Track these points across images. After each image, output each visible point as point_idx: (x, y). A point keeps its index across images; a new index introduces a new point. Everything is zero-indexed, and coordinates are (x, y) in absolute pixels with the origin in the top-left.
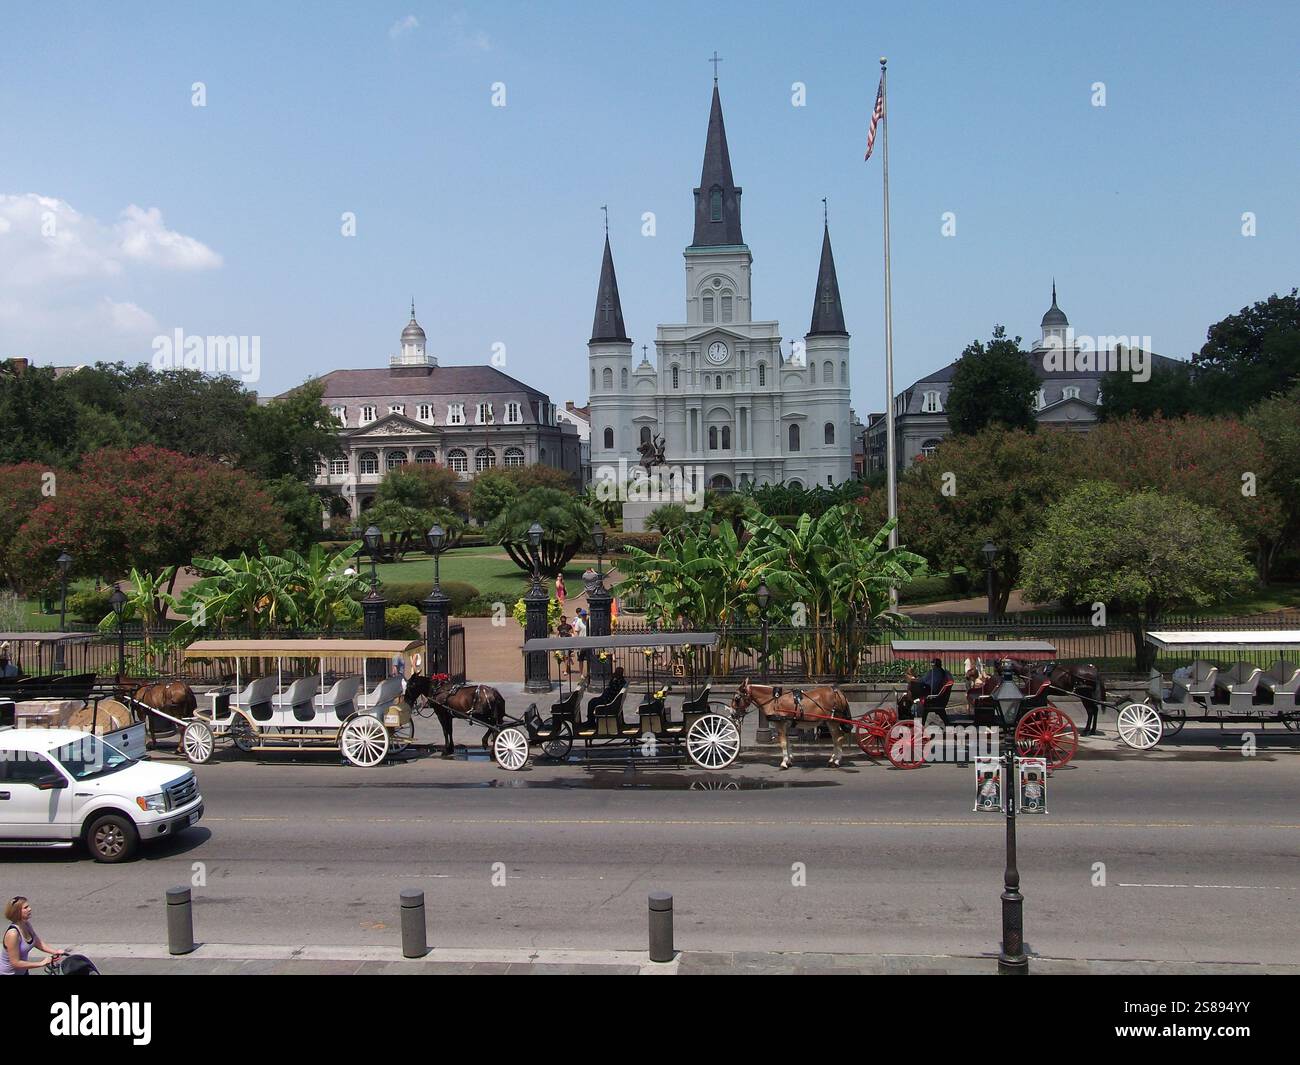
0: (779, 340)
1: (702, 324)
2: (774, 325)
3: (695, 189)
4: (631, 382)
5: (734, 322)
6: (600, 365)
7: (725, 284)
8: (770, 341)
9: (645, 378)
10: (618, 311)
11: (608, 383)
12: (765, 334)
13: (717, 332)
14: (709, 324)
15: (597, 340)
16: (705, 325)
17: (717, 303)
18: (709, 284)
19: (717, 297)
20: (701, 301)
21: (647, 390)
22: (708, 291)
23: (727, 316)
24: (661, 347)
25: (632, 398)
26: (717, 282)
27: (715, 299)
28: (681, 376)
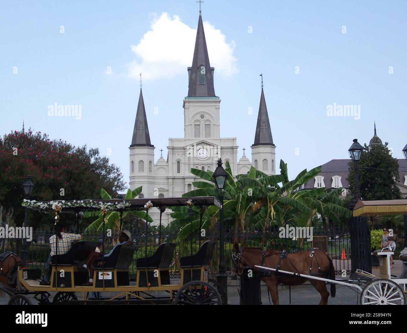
0: (237, 147)
1: (193, 138)
2: (234, 140)
3: (188, 68)
4: (154, 169)
5: (212, 138)
6: (137, 160)
7: (207, 117)
8: (232, 148)
9: (162, 167)
10: (147, 129)
11: (142, 169)
12: (230, 145)
13: (203, 143)
14: (199, 138)
15: (134, 145)
16: (195, 139)
17: (202, 128)
18: (198, 117)
19: (202, 123)
20: (193, 126)
21: (163, 173)
22: (197, 120)
23: (208, 134)
24: (171, 150)
25: (154, 178)
26: (202, 117)
27: (201, 126)
28: (182, 166)
